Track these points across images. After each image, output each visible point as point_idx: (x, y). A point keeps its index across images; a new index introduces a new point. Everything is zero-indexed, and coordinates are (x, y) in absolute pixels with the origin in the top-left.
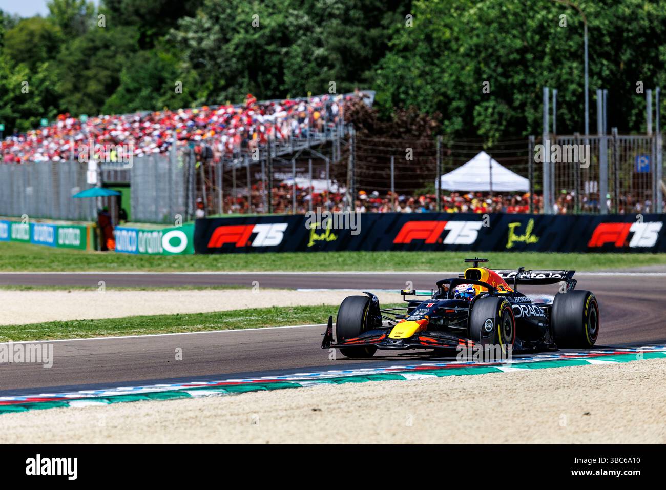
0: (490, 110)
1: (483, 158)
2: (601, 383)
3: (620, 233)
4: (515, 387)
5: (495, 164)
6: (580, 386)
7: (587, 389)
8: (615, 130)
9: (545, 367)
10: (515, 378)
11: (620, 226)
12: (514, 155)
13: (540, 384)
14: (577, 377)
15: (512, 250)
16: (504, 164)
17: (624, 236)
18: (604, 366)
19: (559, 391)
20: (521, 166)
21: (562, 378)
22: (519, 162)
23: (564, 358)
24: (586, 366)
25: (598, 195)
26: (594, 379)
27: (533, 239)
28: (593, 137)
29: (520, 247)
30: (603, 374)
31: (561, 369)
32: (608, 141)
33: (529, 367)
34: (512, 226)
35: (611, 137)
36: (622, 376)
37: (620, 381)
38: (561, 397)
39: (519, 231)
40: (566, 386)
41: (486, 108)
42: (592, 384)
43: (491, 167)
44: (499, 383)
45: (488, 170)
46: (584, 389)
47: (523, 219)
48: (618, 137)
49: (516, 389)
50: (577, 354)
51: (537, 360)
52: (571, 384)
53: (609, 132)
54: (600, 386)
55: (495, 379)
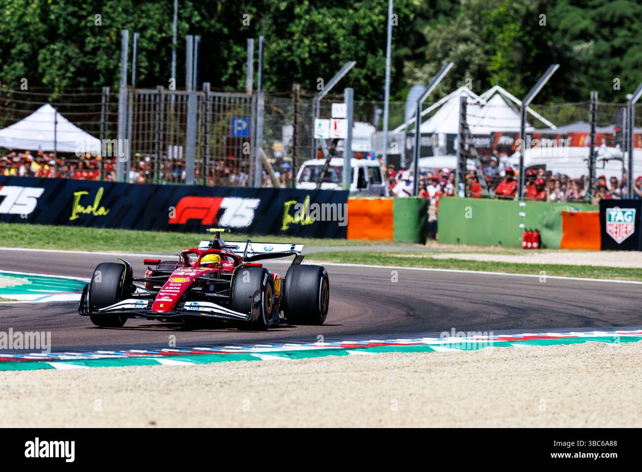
0: (58, 53)
1: (47, 111)
2: (171, 387)
3: (209, 209)
4: (68, 387)
5: (60, 118)
6: (146, 390)
7: (155, 394)
8: (207, 85)
9: (107, 365)
10: (70, 376)
11: (208, 201)
12: (85, 109)
13: (99, 385)
14: (144, 379)
15: (76, 223)
16: (71, 119)
17: (214, 212)
18: (177, 368)
19: (120, 394)
20: (92, 123)
21: (125, 380)
22: (90, 118)
23: (130, 355)
24: (156, 367)
25: (184, 162)
26: (164, 382)
27: (102, 211)
28: (180, 93)
29: (86, 221)
30: (175, 376)
31: (126, 369)
32: (199, 97)
33: (87, 364)
34: (78, 194)
35: (202, 94)
36: (199, 381)
37: (195, 386)
38: (122, 402)
39: (86, 201)
40: (129, 388)
41: (54, 51)
42: (161, 387)
43: (56, 123)
44: (50, 382)
45: (52, 127)
46: (151, 393)
47: (91, 187)
48: (210, 93)
49: (69, 390)
50: (146, 351)
51: (97, 357)
52: (136, 387)
53: (200, 88)
54: (171, 390)
55: (45, 377)
